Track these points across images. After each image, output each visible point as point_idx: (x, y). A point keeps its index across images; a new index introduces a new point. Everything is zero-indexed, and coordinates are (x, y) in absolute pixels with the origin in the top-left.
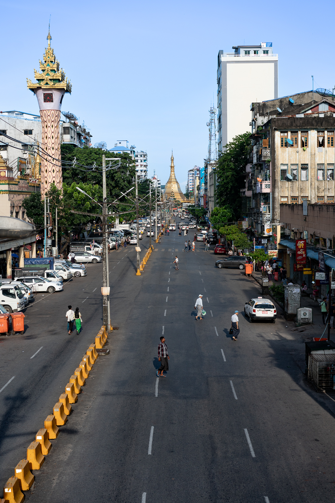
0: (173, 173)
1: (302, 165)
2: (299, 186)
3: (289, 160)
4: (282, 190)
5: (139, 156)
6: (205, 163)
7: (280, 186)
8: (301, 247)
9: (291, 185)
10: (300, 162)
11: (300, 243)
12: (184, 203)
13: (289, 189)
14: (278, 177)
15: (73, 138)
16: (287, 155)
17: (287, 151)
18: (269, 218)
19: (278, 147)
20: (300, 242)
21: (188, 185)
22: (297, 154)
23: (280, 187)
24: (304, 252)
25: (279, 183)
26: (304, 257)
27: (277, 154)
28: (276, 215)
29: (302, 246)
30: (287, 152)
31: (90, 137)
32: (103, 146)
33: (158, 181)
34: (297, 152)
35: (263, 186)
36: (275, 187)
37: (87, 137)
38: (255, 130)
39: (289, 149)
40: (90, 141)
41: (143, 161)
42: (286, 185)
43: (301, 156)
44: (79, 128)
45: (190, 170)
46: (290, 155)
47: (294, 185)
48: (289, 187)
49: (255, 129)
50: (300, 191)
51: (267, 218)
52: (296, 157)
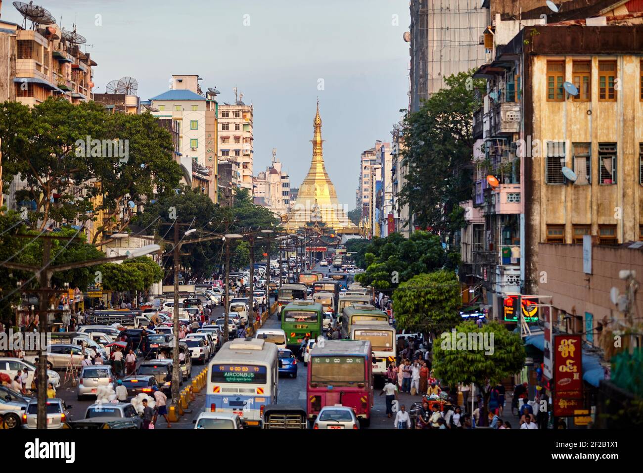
0: (318, 158)
1: (601, 144)
2: (594, 199)
3: (570, 132)
4: (550, 207)
5: (231, 115)
6: (394, 135)
7: (544, 197)
8: (567, 355)
9: (573, 196)
10: (596, 137)
11: (566, 343)
12: (347, 234)
13: (569, 204)
14: (540, 174)
15: (42, 69)
16: (564, 121)
17: (564, 109)
18: (516, 279)
19: (540, 100)
20: (566, 341)
21: (360, 188)
22: (589, 117)
23: (544, 200)
24: (575, 367)
25: (544, 190)
26: (576, 380)
27: (537, 116)
28: (534, 271)
29: (569, 352)
30: (563, 113)
31: (90, 66)
32: (128, 88)
33: (283, 178)
34: (589, 112)
35: (503, 197)
36: (533, 200)
37: (83, 66)
38: (492, 55)
39: (568, 106)
40: (91, 77)
41: (241, 127)
42: (561, 195)
43: (600, 122)
44: (59, 44)
45: (365, 152)
46: (571, 120)
47: (581, 196)
48: (568, 199)
49: (490, 54)
50: (595, 212)
51: (513, 278)
52: (586, 125)
